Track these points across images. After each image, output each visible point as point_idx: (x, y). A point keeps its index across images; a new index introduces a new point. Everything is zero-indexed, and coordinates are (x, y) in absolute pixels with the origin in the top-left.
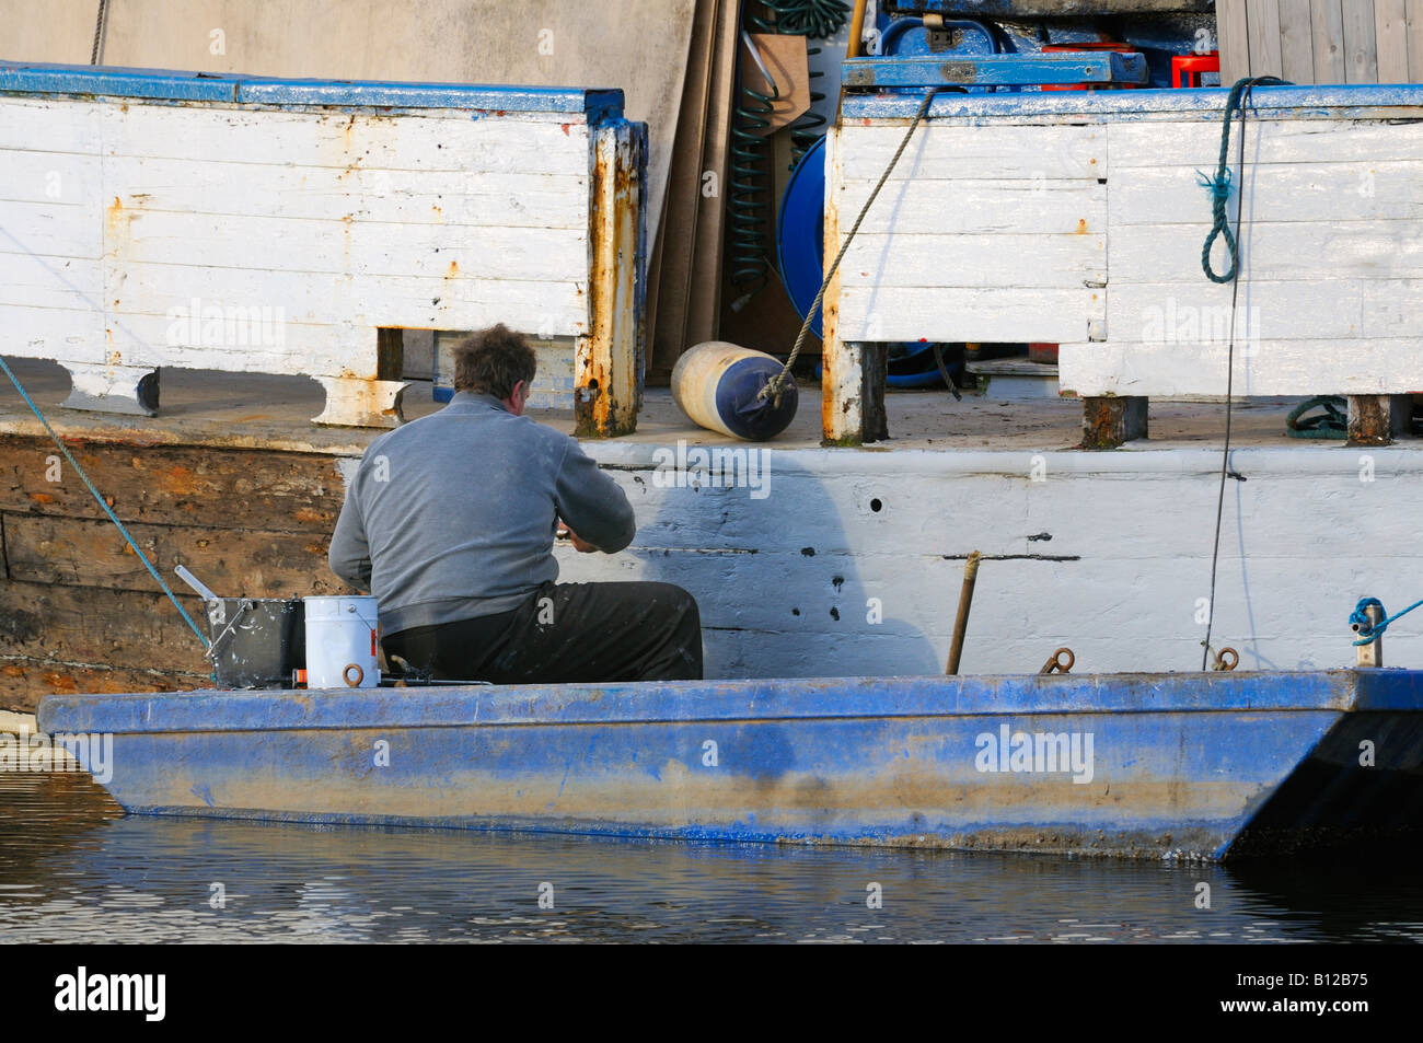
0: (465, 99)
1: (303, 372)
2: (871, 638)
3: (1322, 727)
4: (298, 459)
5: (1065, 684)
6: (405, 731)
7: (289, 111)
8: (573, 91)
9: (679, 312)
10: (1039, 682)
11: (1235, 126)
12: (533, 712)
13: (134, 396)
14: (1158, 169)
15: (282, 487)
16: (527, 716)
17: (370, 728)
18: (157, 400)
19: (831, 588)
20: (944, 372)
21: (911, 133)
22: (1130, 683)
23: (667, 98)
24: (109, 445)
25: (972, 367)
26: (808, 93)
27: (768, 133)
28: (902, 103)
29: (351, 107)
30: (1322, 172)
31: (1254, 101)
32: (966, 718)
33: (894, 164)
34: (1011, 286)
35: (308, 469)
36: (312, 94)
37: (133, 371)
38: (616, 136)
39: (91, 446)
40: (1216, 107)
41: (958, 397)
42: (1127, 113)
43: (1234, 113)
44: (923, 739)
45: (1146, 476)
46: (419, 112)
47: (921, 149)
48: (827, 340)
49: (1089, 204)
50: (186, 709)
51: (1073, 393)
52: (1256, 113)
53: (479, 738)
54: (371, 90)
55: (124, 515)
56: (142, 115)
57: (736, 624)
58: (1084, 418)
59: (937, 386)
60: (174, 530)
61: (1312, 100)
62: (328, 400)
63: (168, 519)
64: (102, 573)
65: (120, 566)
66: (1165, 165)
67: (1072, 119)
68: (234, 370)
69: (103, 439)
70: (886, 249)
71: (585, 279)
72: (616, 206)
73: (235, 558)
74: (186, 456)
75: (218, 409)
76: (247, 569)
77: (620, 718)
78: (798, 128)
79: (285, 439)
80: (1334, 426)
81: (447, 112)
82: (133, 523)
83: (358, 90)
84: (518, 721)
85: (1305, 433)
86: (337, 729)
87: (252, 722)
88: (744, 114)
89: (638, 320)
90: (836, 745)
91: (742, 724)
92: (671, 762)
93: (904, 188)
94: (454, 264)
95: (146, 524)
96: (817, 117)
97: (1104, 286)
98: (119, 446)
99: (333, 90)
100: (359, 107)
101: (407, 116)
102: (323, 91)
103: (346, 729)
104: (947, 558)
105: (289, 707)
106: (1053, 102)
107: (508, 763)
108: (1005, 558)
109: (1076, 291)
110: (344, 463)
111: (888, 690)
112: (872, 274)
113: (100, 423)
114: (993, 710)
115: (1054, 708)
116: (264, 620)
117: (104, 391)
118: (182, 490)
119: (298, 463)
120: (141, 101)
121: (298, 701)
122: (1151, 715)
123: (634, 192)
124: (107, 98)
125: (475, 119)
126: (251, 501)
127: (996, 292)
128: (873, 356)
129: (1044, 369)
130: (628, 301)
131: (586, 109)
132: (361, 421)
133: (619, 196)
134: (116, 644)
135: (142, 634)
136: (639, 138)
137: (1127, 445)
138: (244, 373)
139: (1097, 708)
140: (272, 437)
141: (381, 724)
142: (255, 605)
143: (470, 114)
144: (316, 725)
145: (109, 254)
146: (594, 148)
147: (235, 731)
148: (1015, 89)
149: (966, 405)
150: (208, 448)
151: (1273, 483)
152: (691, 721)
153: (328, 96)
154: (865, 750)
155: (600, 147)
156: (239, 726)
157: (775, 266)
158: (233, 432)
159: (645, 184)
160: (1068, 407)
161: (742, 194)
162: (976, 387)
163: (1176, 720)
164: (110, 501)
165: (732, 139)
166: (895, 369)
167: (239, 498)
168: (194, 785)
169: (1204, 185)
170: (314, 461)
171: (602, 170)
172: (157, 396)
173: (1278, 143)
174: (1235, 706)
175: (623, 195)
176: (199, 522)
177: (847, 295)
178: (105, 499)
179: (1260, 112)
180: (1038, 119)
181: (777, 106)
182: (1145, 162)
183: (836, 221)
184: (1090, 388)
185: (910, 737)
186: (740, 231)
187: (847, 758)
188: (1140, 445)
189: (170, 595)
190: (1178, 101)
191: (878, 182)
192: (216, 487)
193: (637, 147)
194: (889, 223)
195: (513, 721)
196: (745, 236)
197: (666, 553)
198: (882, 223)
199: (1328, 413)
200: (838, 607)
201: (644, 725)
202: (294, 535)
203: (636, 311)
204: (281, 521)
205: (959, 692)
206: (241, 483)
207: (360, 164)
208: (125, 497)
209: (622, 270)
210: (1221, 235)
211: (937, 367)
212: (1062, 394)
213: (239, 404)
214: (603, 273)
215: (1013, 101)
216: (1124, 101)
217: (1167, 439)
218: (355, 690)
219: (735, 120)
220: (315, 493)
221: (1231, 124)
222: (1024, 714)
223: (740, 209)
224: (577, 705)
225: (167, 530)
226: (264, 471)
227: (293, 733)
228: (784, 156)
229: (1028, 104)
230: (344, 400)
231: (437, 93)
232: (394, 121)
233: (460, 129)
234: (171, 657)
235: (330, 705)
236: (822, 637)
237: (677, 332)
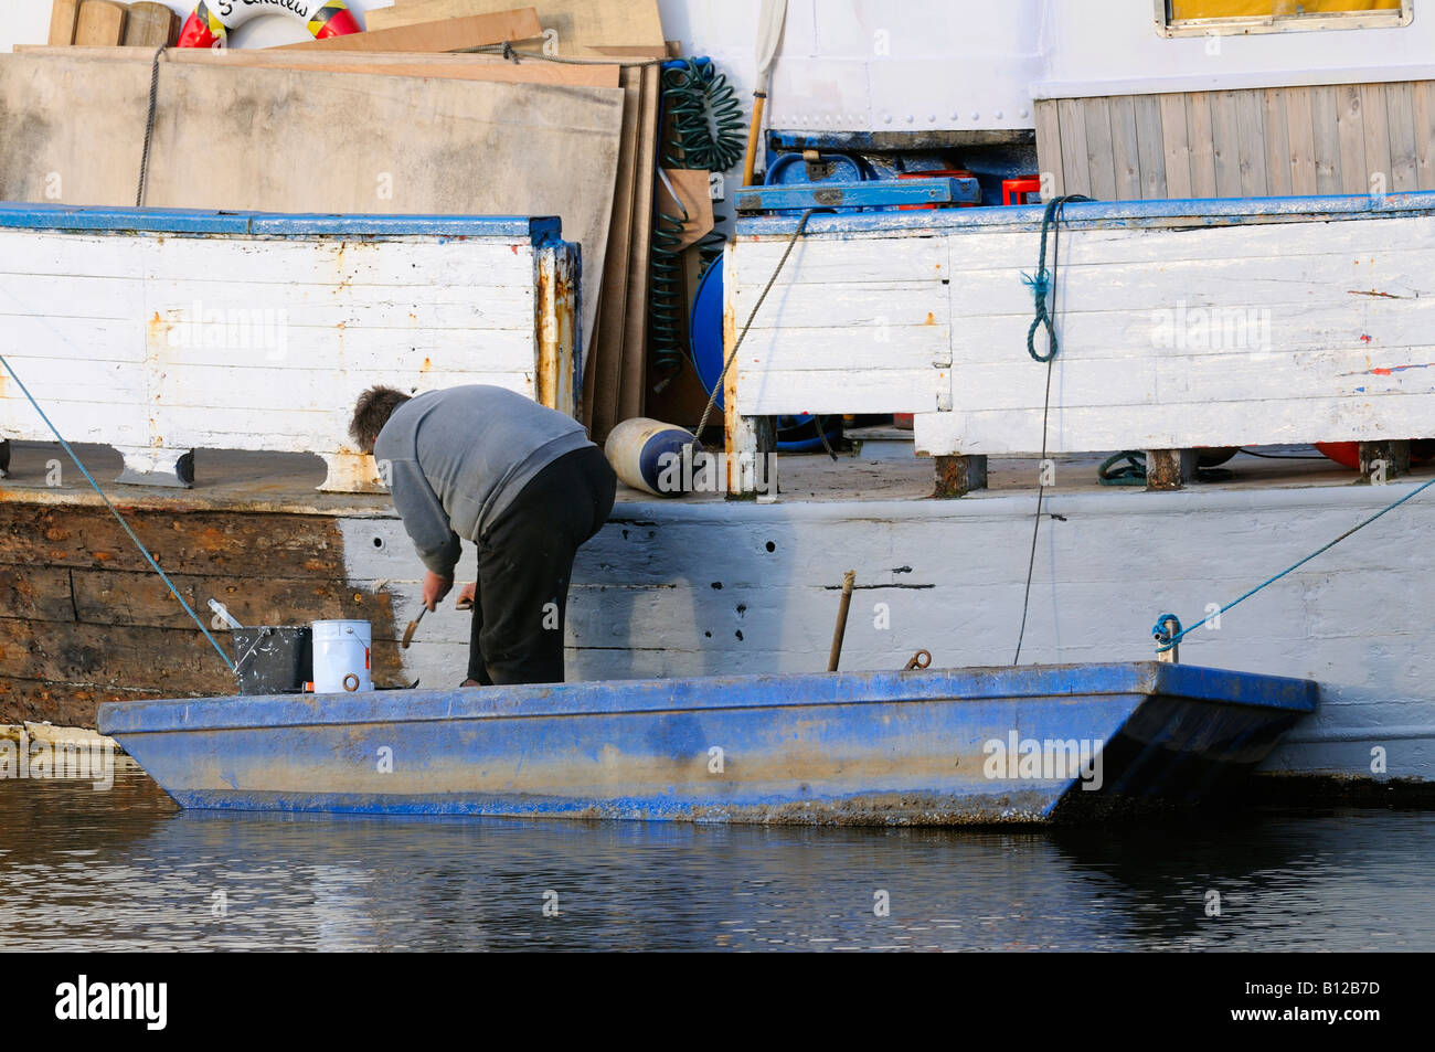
0: (433, 227)
1: (309, 449)
2: (769, 654)
3: (1130, 707)
4: (305, 519)
5: (924, 677)
6: (393, 725)
7: (293, 239)
8: (519, 218)
9: (611, 397)
10: (902, 675)
11: (1051, 235)
12: (495, 707)
13: (174, 472)
14: (989, 271)
15: (293, 543)
16: (490, 711)
17: (364, 723)
18: (193, 476)
19: (737, 615)
20: (824, 439)
21: (791, 246)
22: (977, 674)
23: (598, 222)
24: (155, 512)
25: (848, 434)
26: (712, 215)
27: (682, 248)
28: (784, 223)
29: (342, 235)
30: (1121, 270)
31: (1066, 215)
32: (843, 706)
33: (778, 271)
34: (875, 368)
35: (314, 528)
36: (311, 225)
37: (172, 452)
38: (556, 254)
39: (140, 513)
40: (1035, 220)
41: (835, 458)
42: (965, 226)
43: (1050, 225)
44: (809, 724)
45: (986, 518)
46: (397, 239)
47: (800, 259)
48: (728, 415)
49: (934, 300)
50: (216, 711)
51: (927, 453)
52: (1067, 226)
53: (452, 730)
54: (357, 221)
55: (169, 568)
56: (176, 246)
57: (660, 646)
58: (936, 473)
59: (818, 450)
60: (208, 579)
61: (1111, 213)
62: (329, 472)
63: (203, 571)
64: (152, 615)
65: (165, 609)
66: (995, 268)
67: (920, 233)
68: (253, 449)
69: (150, 507)
70: (774, 340)
71: (533, 370)
72: (556, 310)
73: (257, 600)
74: (216, 519)
75: (241, 481)
76: (266, 610)
77: (566, 711)
78: (705, 244)
79: (296, 504)
80: (1136, 475)
81: (419, 238)
82: (176, 574)
83: (349, 221)
84: (483, 715)
85: (1113, 481)
86: (338, 724)
87: (270, 721)
88: (661, 234)
89: (576, 402)
90: (739, 730)
91: (664, 714)
92: (606, 746)
93: (787, 290)
94: (427, 360)
95: (185, 575)
96: (720, 235)
97: (949, 366)
98: (163, 512)
99: (328, 222)
100: (348, 235)
101: (387, 241)
102: (319, 223)
103: (345, 724)
104: (829, 588)
105: (299, 708)
106: (905, 219)
107: (477, 749)
108: (875, 587)
109: (927, 371)
110: (342, 522)
111: (780, 684)
112: (764, 361)
113: (147, 494)
114: (866, 699)
115: (915, 697)
116: (278, 643)
117: (150, 469)
118: (214, 547)
119: (306, 523)
120: (174, 235)
121: (307, 702)
122: (993, 701)
123: (571, 299)
124: (147, 233)
125: (442, 243)
126: (269, 555)
127: (862, 373)
128: (765, 427)
129: (905, 433)
130: (568, 387)
131: (530, 233)
132: (356, 488)
133: (558, 302)
134: (164, 672)
135: (184, 664)
136: (574, 255)
137: (970, 494)
138: (261, 451)
139: (949, 696)
140: (285, 502)
141: (373, 719)
142: (273, 631)
143: (437, 239)
144: (321, 721)
145: (151, 358)
146: (538, 265)
147: (256, 727)
148: (879, 209)
149: (843, 464)
150: (234, 512)
151: (1087, 522)
152: (622, 713)
153: (323, 227)
154: (763, 733)
155: (542, 263)
156: (259, 724)
157: (689, 355)
158: (254, 499)
159: (579, 292)
160: (925, 465)
161: (659, 299)
162: (852, 450)
163: (1013, 704)
164: (156, 557)
165: (652, 255)
166: (784, 437)
167: (259, 553)
168: (223, 772)
169: (1027, 284)
170: (319, 520)
171: (544, 282)
172: (193, 471)
173: (1085, 248)
174: (1061, 692)
175: (562, 301)
176: (228, 572)
177: (743, 378)
178: (152, 556)
179: (1070, 224)
180: (893, 234)
181: (687, 227)
182: (981, 266)
183: (733, 319)
184: (940, 448)
185: (798, 722)
186: (659, 328)
187: (748, 740)
188: (980, 494)
189: (205, 631)
190: (1005, 217)
191: (765, 286)
192: (241, 544)
193: (572, 263)
194: (775, 320)
195: (479, 715)
196: (665, 332)
197: (603, 589)
198: (770, 319)
199: (1130, 465)
200: (742, 630)
201: (585, 717)
202: (304, 582)
203: (575, 396)
204: (294, 571)
205: (838, 685)
206: (261, 540)
207: (350, 281)
208: (168, 554)
209: (562, 363)
210: (1042, 323)
211: (818, 436)
212: (917, 454)
213: (258, 477)
214: (547, 365)
215: (872, 219)
216: (961, 217)
217: (1003, 488)
218: (352, 693)
219: (654, 240)
220: (320, 547)
221: (1048, 234)
222: (891, 702)
223: (659, 311)
224: (529, 702)
225: (202, 579)
226: (278, 530)
227: (302, 729)
228: (694, 266)
229: (885, 220)
230: (341, 471)
231: (411, 222)
232: (377, 246)
233: (429, 251)
234: (208, 682)
235: (332, 705)
236: (730, 654)
237: (610, 409)
